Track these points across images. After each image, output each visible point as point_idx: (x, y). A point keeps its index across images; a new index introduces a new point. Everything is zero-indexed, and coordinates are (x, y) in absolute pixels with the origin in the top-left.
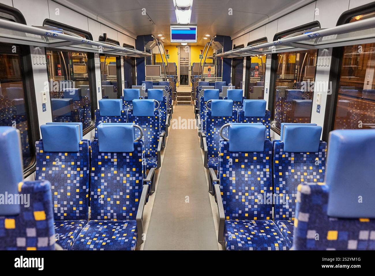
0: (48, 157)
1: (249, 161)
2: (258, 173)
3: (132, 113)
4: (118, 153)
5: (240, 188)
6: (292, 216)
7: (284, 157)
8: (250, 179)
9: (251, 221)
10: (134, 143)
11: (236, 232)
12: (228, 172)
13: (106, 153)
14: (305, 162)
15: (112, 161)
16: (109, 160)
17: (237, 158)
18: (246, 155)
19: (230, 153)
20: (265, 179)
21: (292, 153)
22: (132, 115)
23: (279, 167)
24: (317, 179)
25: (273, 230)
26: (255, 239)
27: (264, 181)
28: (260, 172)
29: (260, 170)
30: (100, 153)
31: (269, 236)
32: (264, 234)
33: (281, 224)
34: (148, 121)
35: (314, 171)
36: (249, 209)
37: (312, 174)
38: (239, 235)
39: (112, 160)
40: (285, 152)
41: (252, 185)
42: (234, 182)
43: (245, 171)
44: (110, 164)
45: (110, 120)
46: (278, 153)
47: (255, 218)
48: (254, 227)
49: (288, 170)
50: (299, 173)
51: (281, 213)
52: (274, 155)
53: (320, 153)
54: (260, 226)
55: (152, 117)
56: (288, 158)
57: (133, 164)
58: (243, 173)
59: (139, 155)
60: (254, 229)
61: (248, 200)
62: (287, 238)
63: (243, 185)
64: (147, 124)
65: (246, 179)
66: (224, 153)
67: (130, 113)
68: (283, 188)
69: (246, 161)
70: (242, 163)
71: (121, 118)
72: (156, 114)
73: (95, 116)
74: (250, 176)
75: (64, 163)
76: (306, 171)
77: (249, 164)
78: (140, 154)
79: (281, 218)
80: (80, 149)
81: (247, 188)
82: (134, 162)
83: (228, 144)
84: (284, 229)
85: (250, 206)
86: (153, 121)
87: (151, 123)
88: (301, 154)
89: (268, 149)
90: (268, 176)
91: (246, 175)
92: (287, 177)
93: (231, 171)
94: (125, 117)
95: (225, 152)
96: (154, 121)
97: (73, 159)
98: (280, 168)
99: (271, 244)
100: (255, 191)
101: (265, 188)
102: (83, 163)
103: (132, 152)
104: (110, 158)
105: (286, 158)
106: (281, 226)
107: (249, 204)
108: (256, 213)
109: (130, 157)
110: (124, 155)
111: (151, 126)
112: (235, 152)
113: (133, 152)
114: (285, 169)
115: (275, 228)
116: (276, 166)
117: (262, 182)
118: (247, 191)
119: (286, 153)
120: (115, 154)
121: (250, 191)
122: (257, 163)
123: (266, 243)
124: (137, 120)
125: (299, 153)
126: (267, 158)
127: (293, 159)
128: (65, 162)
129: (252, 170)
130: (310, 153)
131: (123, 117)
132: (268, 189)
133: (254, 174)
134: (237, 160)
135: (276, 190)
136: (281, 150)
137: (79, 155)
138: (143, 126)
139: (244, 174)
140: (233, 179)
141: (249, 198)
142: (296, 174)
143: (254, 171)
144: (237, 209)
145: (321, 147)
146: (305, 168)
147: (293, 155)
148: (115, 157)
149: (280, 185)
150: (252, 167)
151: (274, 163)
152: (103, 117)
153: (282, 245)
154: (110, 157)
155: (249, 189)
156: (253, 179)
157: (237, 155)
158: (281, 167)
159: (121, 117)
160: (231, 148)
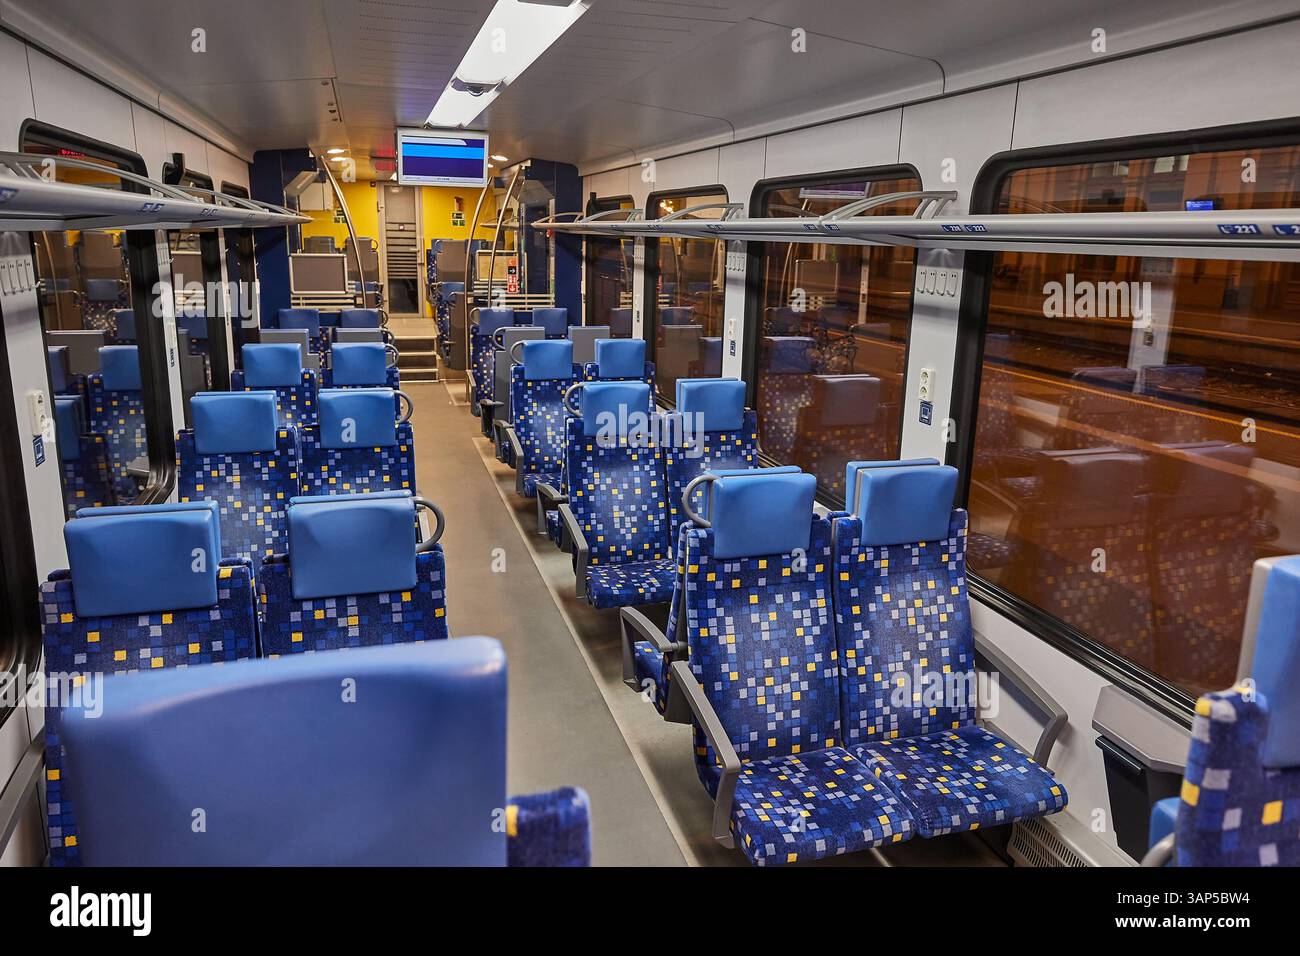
0: (94, 637)
1: (771, 582)
2: (797, 614)
3: (318, 439)
4: (359, 596)
5: (750, 666)
6: (890, 726)
7: (863, 560)
8: (775, 635)
9: (787, 760)
10: (417, 559)
11: (761, 801)
12: (713, 622)
13: (319, 602)
14: (915, 569)
15: (340, 625)
16: (330, 622)
17: (735, 575)
18: (763, 564)
19: (716, 564)
20: (816, 630)
21: (883, 546)
22: (318, 445)
23: (852, 590)
24: (948, 614)
25: (858, 778)
26: (821, 813)
27: (815, 637)
28: (802, 610)
29: (802, 605)
30: (298, 603)
31: (855, 798)
32: (840, 794)
33: (870, 757)
34: (376, 463)
35: (938, 592)
36: (779, 724)
37: (933, 601)
38: (777, 810)
39: (342, 623)
40: (865, 547)
41: (782, 654)
42: (732, 649)
43: (760, 613)
44: (333, 635)
45: (236, 466)
46: (847, 551)
47: (796, 749)
48: (802, 775)
49: (874, 598)
50: (902, 603)
51: (863, 724)
52: (836, 557)
53: (953, 541)
54: (818, 769)
55: (390, 449)
56: (872, 562)
57: (415, 629)
58: (755, 618)
59: (434, 597)
60: (807, 782)
61: (773, 698)
62: (903, 793)
63: (758, 654)
64: (372, 473)
65: (766, 636)
66: (700, 566)
67: (311, 439)
68: (866, 651)
69: (762, 582)
70: (750, 590)
71: (275, 459)
72: (402, 436)
73: (178, 455)
74: (775, 627)
75: (160, 651)
76: (918, 595)
77: (771, 590)
78: (440, 591)
79: (864, 738)
80: (221, 597)
81: (768, 663)
82: (419, 621)
83: (711, 536)
84: (884, 769)
85: (780, 716)
86: (392, 461)
87: (385, 468)
88: (906, 547)
89: (822, 541)
90: (823, 621)
91: (765, 626)
92: (873, 617)
93: (723, 618)
94: (291, 452)
95: (704, 560)
96: (397, 460)
97: (196, 634)
98: (854, 593)
99: (870, 821)
100: (792, 669)
101: (819, 657)
102: (236, 642)
103: (411, 590)
104: (335, 615)
105: (868, 564)
106: (874, 761)
107: (778, 710)
108: (796, 732)
109: (404, 604)
110: (384, 599)
111: (386, 478)
112: (731, 560)
113: (416, 587)
114: (867, 597)
115: (862, 771)
116: (842, 587)
117: (809, 641)
118: (769, 673)
119: (868, 550)
120: (351, 602)
121: (777, 671)
122: (792, 585)
123: (854, 820)
124: (337, 461)
125: (901, 545)
126: (819, 568)
127: (885, 563)
128: (166, 645)
129: (779, 609)
130: (926, 542)
131: (284, 452)
132: (827, 656)
133: (785, 621)
134: (736, 583)
135: (846, 658)
136: (856, 542)
137: (218, 617)
138: (359, 481)
139: (758, 620)
140: (729, 640)
141: (778, 690)
142: (896, 607)
143: (786, 610)
144: (745, 728)
145: (955, 525)
146: (917, 586)
147: (885, 554)
148: (352, 610)
149: (857, 642)
150: (779, 599)
151: (836, 582)
152: (207, 456)
153: (898, 819)
154: (332, 614)
155: (777, 664)
156: (783, 633)
157: (737, 567)
158: (856, 590)
159: (277, 453)
160: (718, 550)
